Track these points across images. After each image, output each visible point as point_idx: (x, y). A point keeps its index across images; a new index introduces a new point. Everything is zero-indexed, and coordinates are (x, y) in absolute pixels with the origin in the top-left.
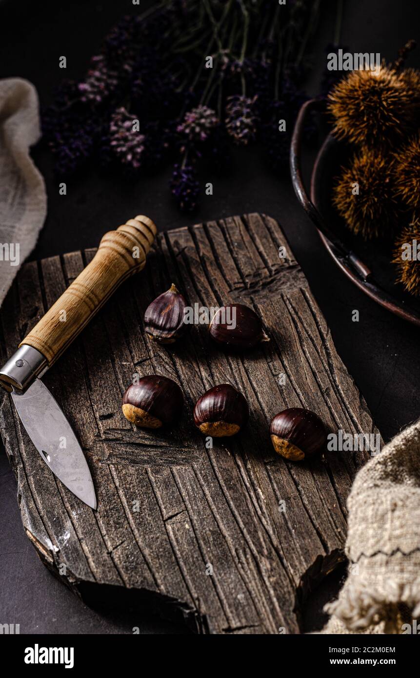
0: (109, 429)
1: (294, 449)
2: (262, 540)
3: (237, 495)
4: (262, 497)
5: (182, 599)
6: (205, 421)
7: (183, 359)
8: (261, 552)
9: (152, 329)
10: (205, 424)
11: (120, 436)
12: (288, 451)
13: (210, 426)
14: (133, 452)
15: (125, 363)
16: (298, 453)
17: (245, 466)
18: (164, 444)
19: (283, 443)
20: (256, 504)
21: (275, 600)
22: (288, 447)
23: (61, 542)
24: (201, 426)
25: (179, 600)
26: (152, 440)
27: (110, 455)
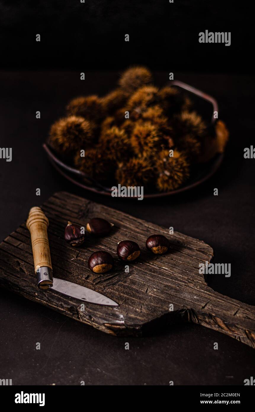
0: (94, 280)
1: (163, 248)
2: (182, 280)
3: (159, 273)
4: (167, 269)
5: (179, 309)
6: (129, 255)
7: (90, 247)
8: (185, 283)
9: (74, 241)
10: (129, 256)
11: (99, 280)
12: (161, 250)
13: (132, 256)
14: (110, 282)
15: (72, 259)
16: (166, 248)
17: (150, 264)
18: (117, 274)
19: (159, 248)
20: (167, 272)
21: (206, 292)
22: (161, 248)
23: (122, 319)
24: (128, 258)
25: (179, 310)
26: (111, 275)
27: (104, 287)
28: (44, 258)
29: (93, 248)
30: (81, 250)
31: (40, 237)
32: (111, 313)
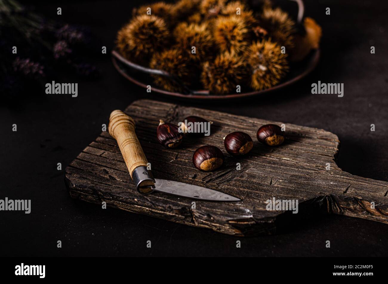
0: (203, 179)
1: (280, 137)
2: (309, 168)
3: (280, 164)
4: (288, 159)
5: (316, 196)
6: (241, 146)
8: (315, 170)
9: (170, 140)
10: (242, 148)
11: (210, 178)
12: (278, 140)
13: (244, 147)
14: (223, 179)
15: (172, 161)
16: (282, 138)
17: (267, 157)
18: (229, 170)
19: (274, 137)
20: (290, 162)
21: (342, 177)
22: (277, 138)
23: (248, 213)
24: (240, 150)
25: (316, 197)
26: (223, 172)
27: (217, 184)
28: (139, 157)
29: (194, 148)
30: (180, 151)
31: (130, 137)
32: (235, 209)
